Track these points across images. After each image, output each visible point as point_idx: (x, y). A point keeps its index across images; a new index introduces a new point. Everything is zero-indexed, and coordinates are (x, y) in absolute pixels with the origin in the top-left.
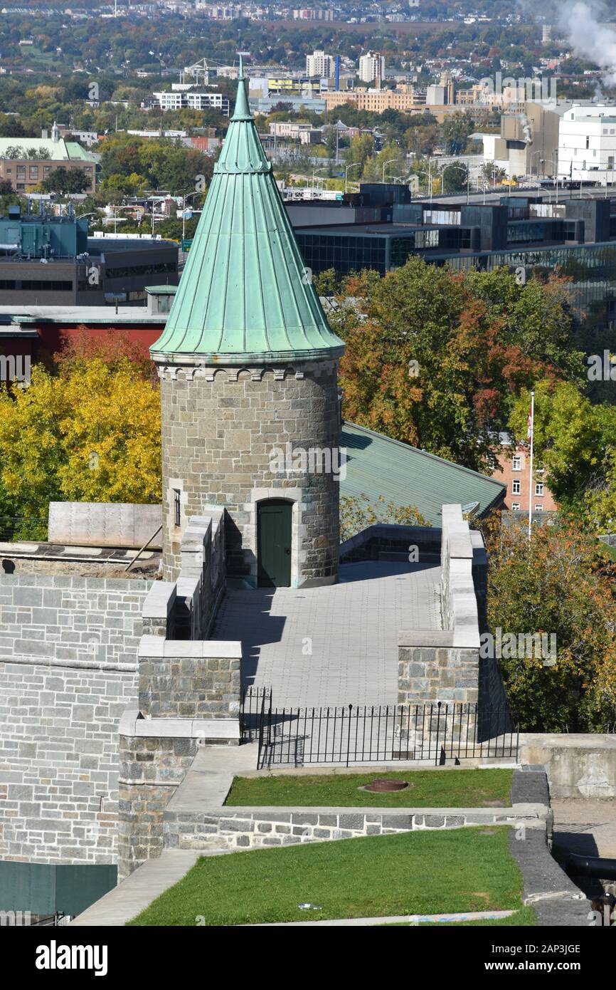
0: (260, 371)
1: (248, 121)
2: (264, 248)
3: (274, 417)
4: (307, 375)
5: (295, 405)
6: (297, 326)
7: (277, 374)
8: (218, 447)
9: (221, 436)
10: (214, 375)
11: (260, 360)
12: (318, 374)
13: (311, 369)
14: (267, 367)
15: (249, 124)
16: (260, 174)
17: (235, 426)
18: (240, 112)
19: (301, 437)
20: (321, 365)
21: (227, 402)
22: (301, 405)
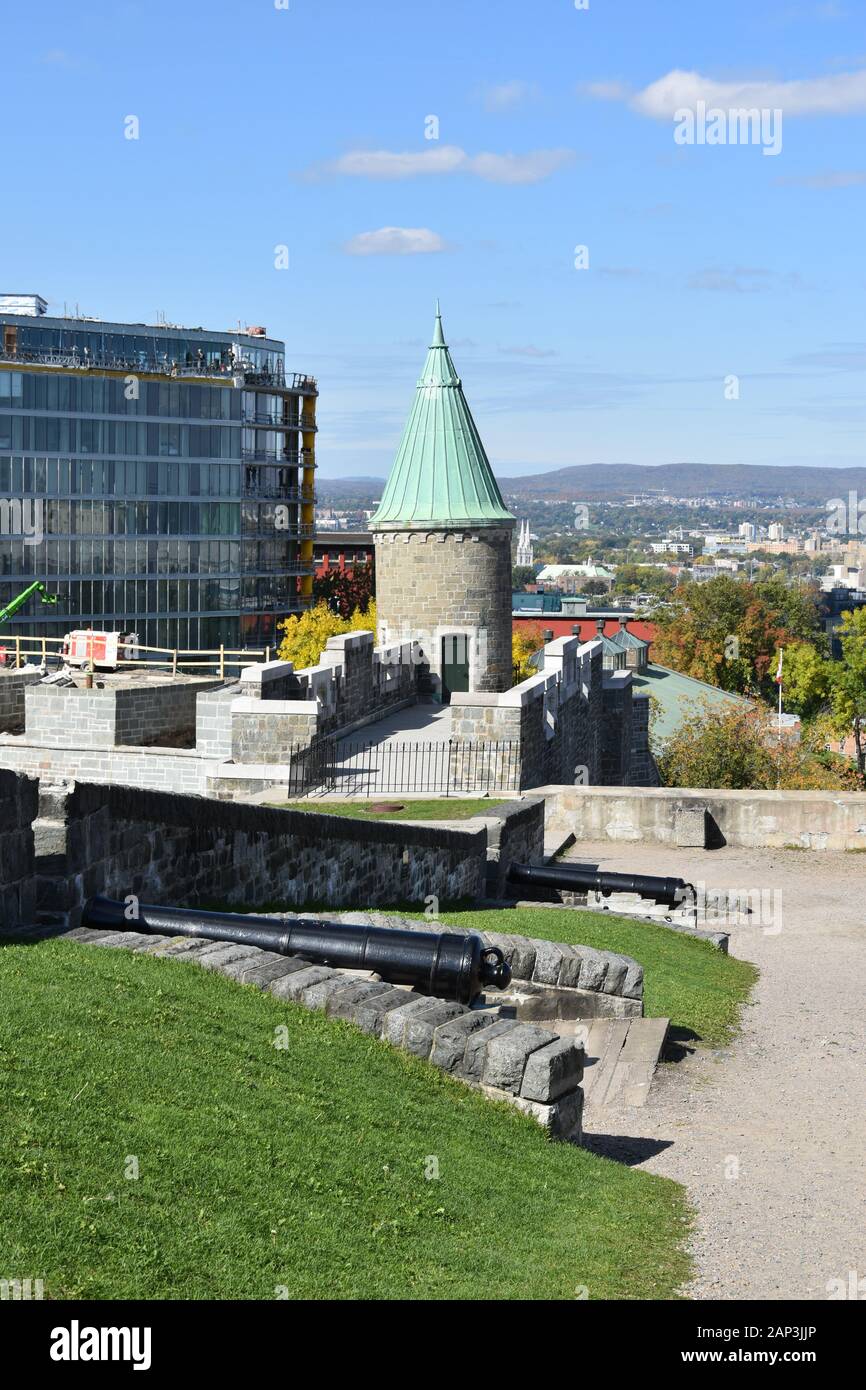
0: (444, 534)
1: (442, 348)
2: (451, 442)
3: (453, 570)
4: (481, 539)
5: (472, 562)
6: (475, 501)
7: (458, 537)
8: (411, 594)
9: (414, 586)
10: (409, 538)
11: (443, 526)
12: (491, 539)
13: (484, 535)
14: (449, 531)
15: (443, 350)
16: (450, 387)
17: (425, 578)
18: (436, 341)
19: (477, 587)
20: (494, 531)
21: (419, 559)
22: (476, 562)
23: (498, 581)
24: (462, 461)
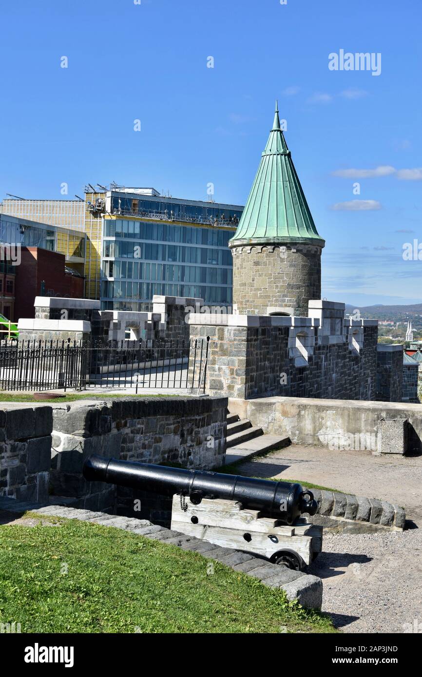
0: (273, 247)
1: (278, 131)
2: (281, 188)
3: (279, 271)
4: (298, 251)
5: (291, 266)
7: (282, 249)
8: (252, 286)
9: (253, 281)
10: (251, 250)
11: (272, 241)
12: (305, 251)
13: (300, 248)
14: (276, 245)
15: (279, 133)
16: (282, 155)
17: (260, 276)
18: (275, 127)
19: (294, 282)
20: (307, 246)
21: (257, 263)
22: (294, 266)
23: (310, 279)
24: (287, 201)
